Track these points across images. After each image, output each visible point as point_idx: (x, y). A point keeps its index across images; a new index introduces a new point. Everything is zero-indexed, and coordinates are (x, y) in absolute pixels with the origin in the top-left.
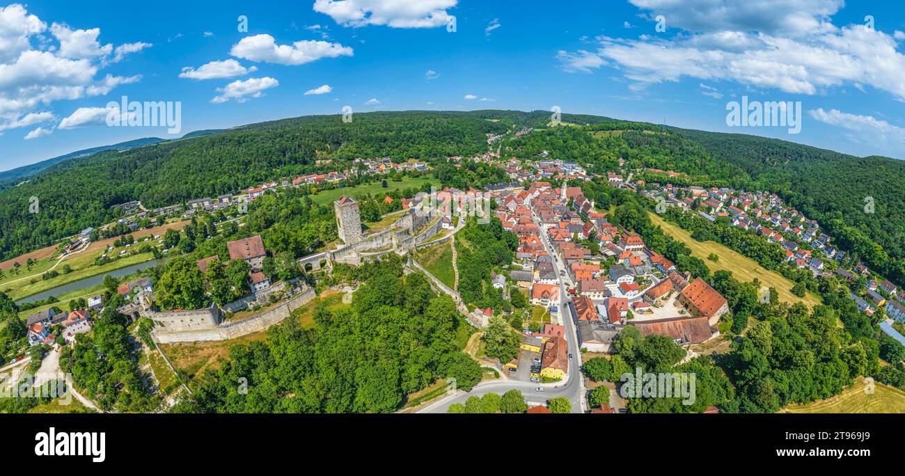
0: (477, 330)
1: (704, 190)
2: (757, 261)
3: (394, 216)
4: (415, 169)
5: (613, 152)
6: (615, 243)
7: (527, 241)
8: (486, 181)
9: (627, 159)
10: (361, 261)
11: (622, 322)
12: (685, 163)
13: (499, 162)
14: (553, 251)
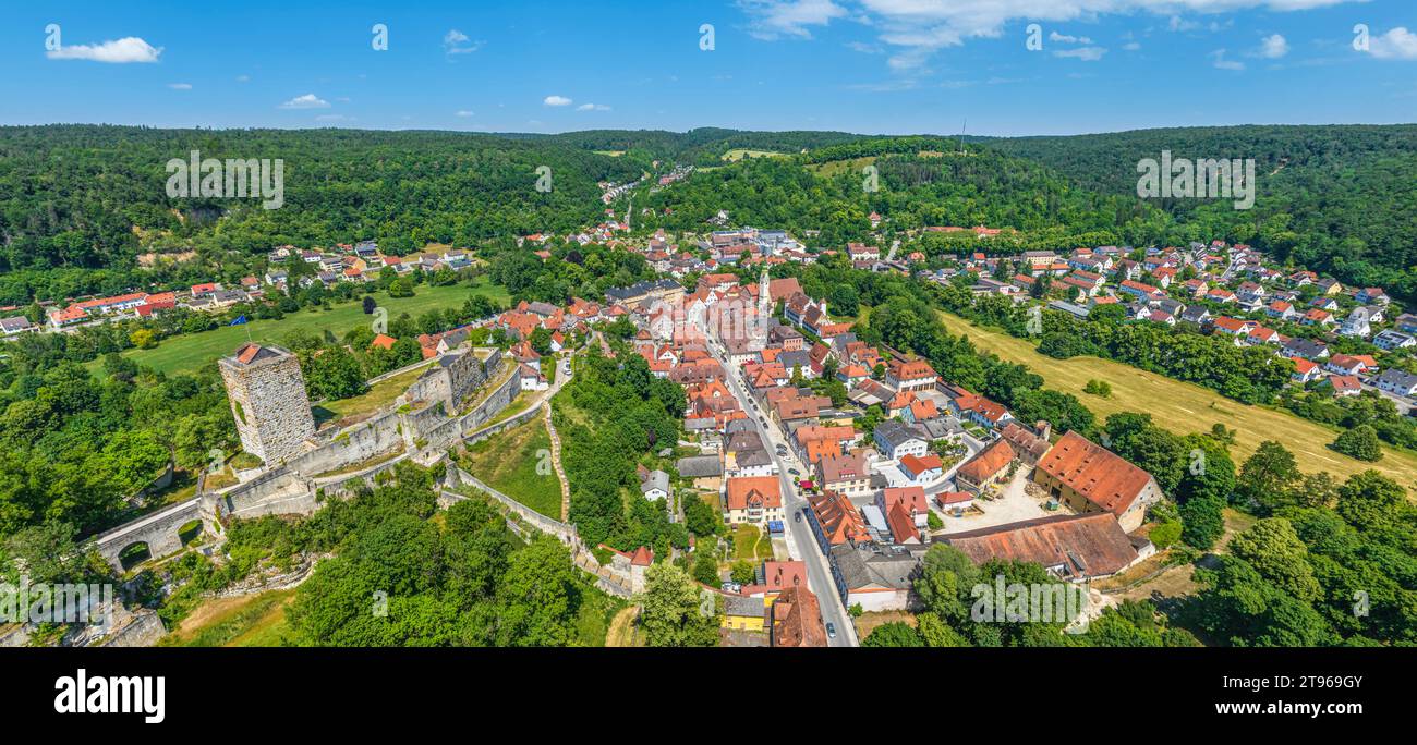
0: (622, 604)
1: (1059, 257)
2: (1213, 387)
3: (404, 377)
4: (446, 267)
5: (858, 202)
6: (878, 379)
7: (702, 394)
8: (608, 282)
9: (886, 213)
10: (319, 500)
11: (922, 539)
12: (1011, 207)
13: (630, 241)
14: (755, 408)
